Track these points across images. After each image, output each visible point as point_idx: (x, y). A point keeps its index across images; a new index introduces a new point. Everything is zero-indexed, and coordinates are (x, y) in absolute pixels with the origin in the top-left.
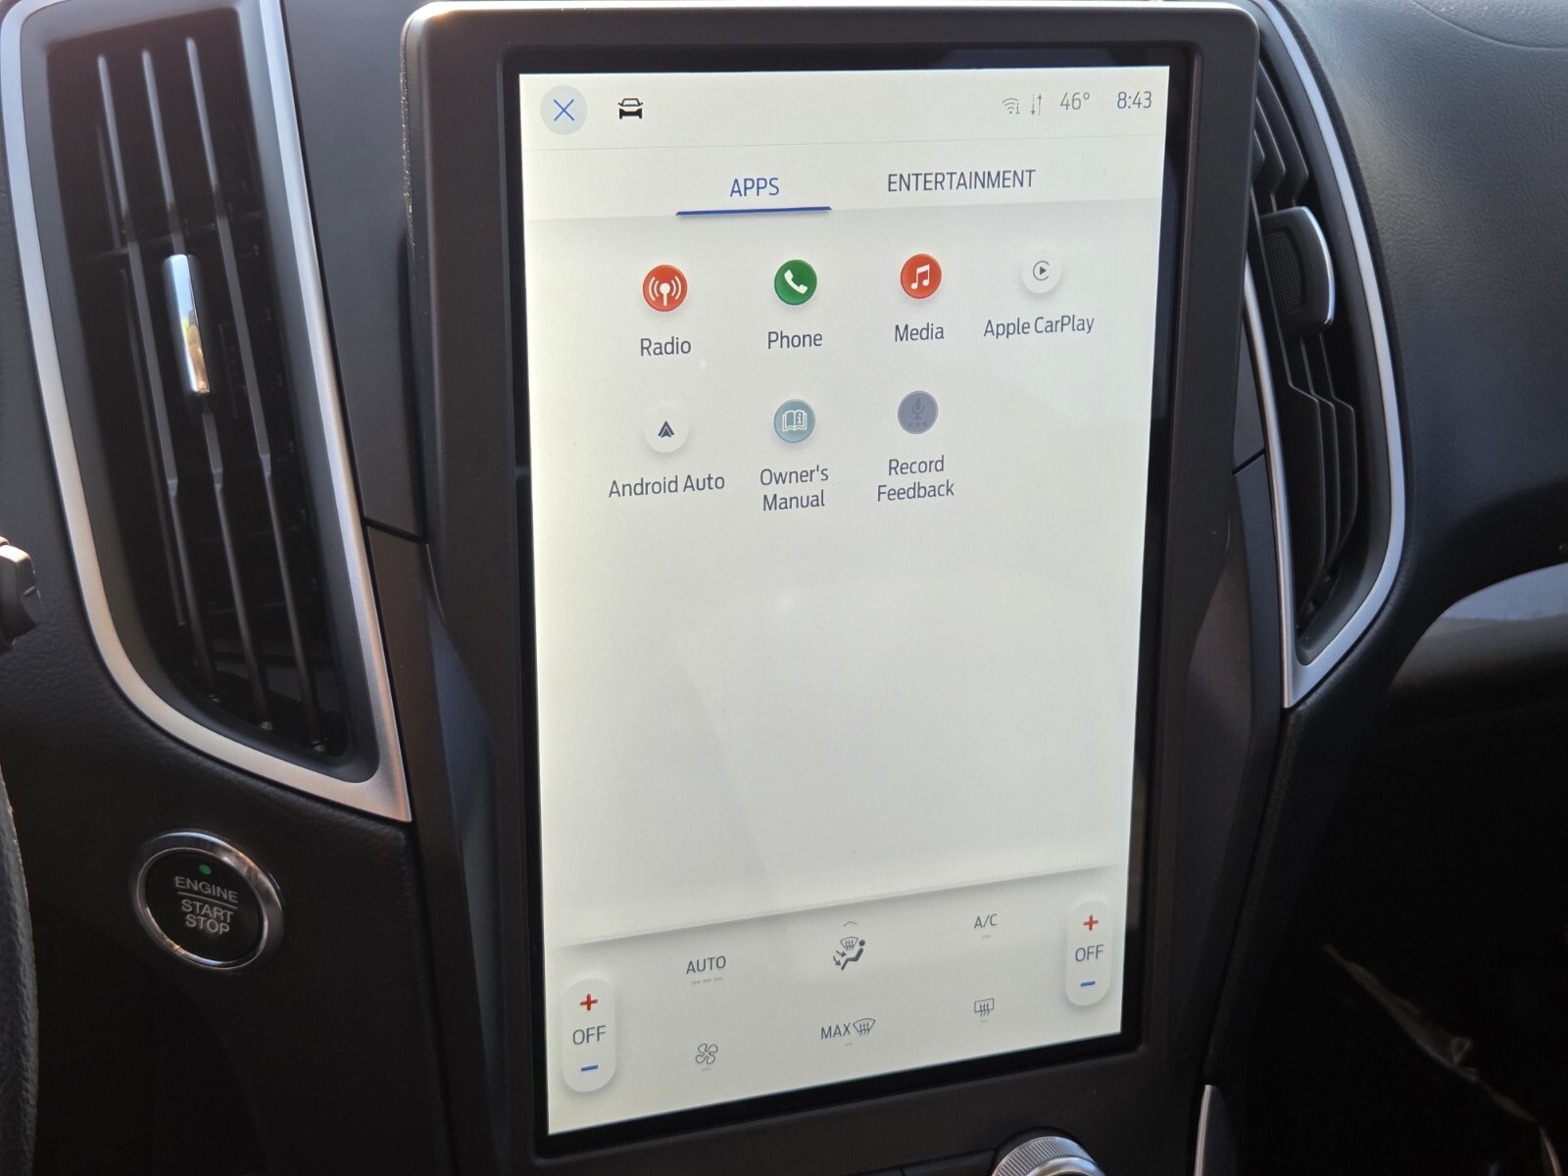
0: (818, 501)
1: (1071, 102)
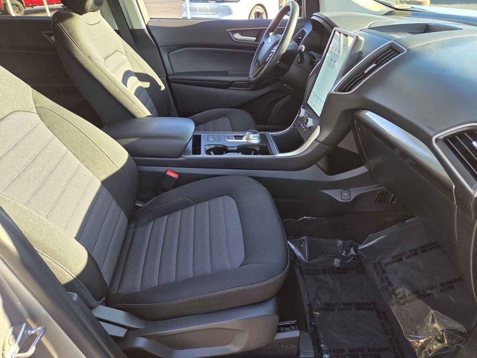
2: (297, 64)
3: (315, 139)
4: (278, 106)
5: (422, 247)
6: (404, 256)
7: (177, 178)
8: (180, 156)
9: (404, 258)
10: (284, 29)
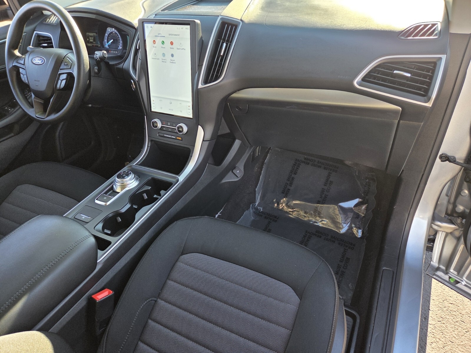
0: (166, 62)
1: (182, 28)
2: (96, 75)
3: (202, 140)
4: (59, 135)
5: (291, 172)
6: (288, 186)
7: (112, 293)
8: (95, 264)
9: (288, 187)
10: (5, 43)
